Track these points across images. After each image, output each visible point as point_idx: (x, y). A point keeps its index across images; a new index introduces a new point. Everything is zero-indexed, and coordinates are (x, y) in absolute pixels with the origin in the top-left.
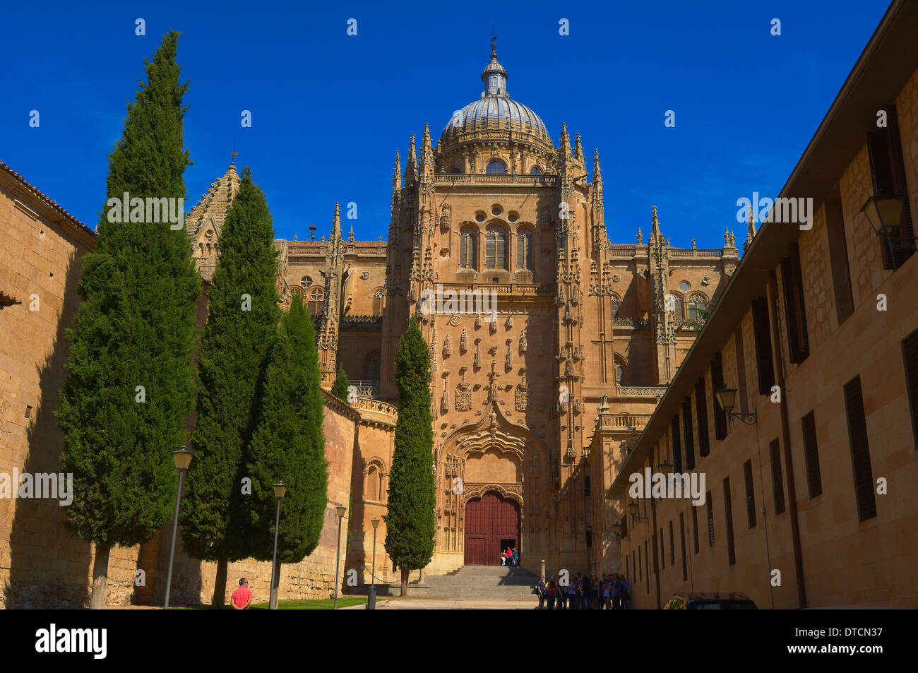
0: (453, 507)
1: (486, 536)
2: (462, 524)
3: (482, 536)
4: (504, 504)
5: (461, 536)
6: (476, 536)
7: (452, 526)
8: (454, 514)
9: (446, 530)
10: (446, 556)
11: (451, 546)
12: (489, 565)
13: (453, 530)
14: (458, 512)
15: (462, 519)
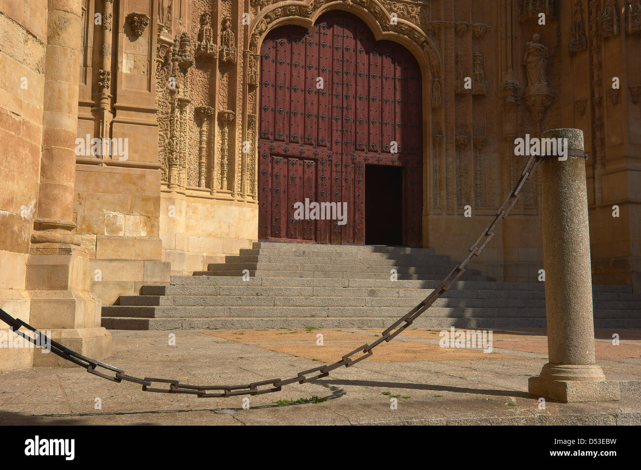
0: (225, 41)
1: (322, 153)
2: (251, 105)
3: (308, 151)
4: (376, 59)
5: (248, 145)
6: (294, 149)
7: (220, 106)
8: (228, 66)
9: (200, 116)
10: (200, 205)
11: (216, 173)
12: (331, 242)
13: (227, 122)
14: (240, 61)
15: (252, 87)
